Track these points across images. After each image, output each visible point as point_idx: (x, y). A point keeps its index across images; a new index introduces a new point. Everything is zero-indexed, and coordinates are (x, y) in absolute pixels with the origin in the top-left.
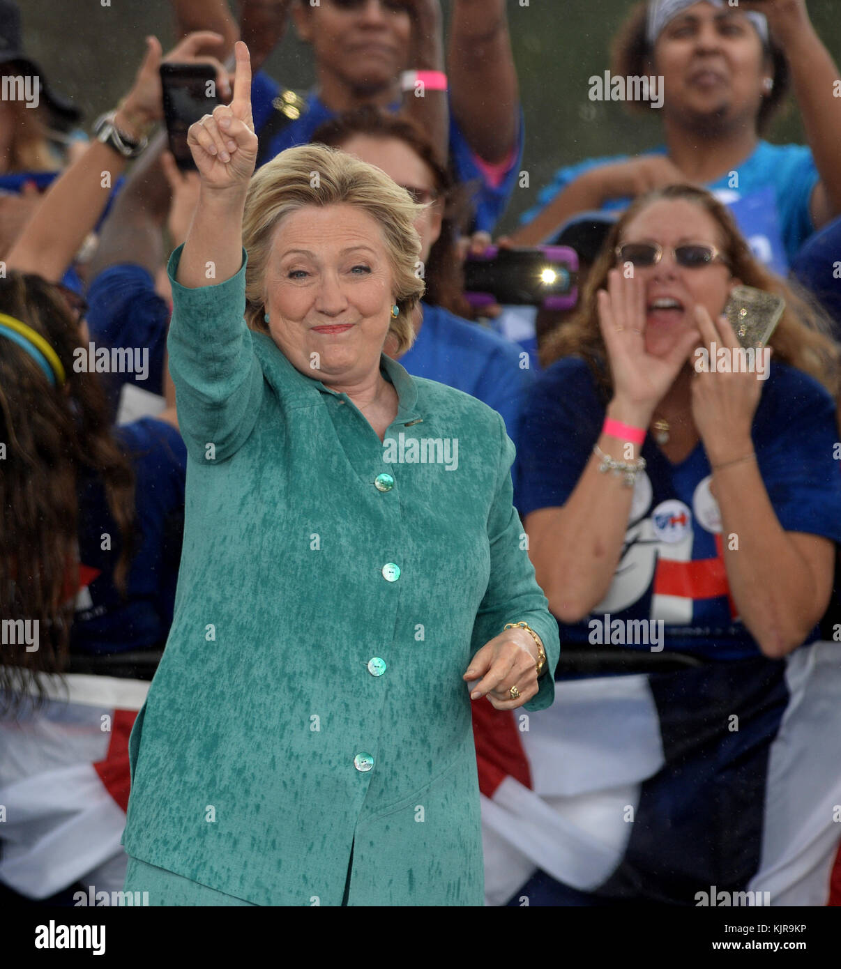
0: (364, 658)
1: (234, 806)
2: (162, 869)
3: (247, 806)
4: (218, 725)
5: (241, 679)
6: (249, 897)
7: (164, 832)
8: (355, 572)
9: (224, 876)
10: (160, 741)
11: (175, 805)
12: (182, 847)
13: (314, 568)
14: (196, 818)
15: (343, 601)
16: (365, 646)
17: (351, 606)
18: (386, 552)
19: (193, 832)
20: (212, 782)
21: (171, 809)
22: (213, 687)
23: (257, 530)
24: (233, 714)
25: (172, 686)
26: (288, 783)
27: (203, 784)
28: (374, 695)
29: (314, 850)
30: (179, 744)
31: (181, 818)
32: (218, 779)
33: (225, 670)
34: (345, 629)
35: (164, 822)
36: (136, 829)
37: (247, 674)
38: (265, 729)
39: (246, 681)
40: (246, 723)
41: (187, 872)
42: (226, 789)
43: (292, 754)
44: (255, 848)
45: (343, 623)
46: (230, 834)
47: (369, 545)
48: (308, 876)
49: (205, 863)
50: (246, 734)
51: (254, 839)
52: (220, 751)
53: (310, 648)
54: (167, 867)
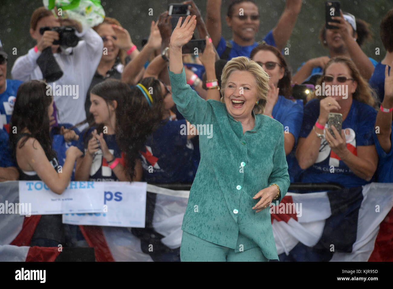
0: (236, 185)
1: (209, 218)
2: (191, 234)
3: (212, 219)
4: (206, 198)
5: (212, 187)
6: (213, 242)
7: (192, 225)
8: (234, 163)
9: (206, 236)
10: (192, 202)
11: (195, 218)
12: (196, 229)
13: (224, 161)
14: (199, 222)
15: (231, 170)
16: (236, 182)
17: (233, 171)
18: (242, 159)
19: (199, 225)
20: (204, 213)
21: (194, 219)
22: (205, 188)
23: (212, 149)
24: (210, 195)
25: (196, 188)
26: (222, 213)
27: (201, 213)
28: (237, 195)
29: (229, 230)
30: (197, 202)
31: (196, 221)
32: (205, 212)
33: (208, 184)
34: (231, 177)
35: (192, 222)
36: (185, 224)
37: (214, 186)
38: (217, 199)
39: (214, 187)
40: (213, 198)
41: (197, 235)
42: (207, 214)
43: (223, 206)
44: (214, 229)
45: (231, 176)
46: (208, 226)
47: (238, 157)
48: (228, 236)
49: (202, 233)
50: (212, 201)
51: (214, 227)
52: (206, 205)
53: (224, 181)
54: (192, 234)
